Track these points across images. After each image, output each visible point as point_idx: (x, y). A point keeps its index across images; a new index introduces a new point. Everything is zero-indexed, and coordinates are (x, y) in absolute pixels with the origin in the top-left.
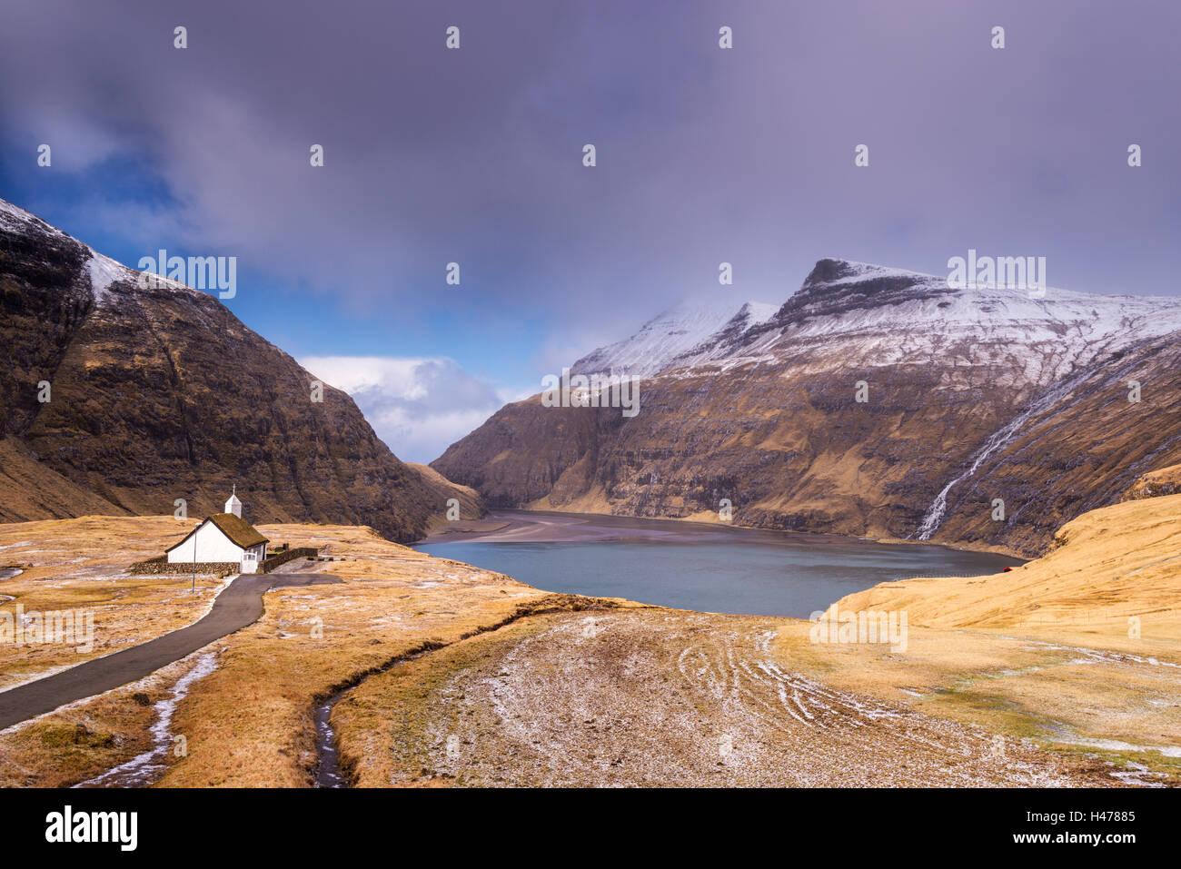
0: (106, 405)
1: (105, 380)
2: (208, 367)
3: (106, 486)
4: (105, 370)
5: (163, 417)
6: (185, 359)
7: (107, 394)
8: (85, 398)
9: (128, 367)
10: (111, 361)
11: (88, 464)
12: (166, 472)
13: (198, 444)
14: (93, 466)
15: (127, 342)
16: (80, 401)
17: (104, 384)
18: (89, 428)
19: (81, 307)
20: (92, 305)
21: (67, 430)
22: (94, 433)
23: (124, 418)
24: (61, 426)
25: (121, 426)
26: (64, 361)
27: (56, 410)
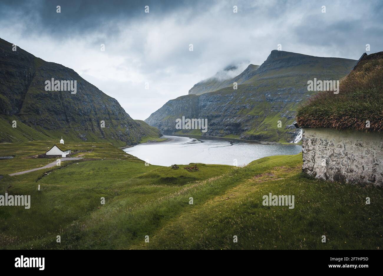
0: (41, 105)
3: (42, 129)
4: (40, 94)
5: (58, 108)
7: (41, 102)
8: (34, 103)
9: (47, 93)
10: (42, 92)
11: (37, 123)
12: (60, 125)
13: (69, 116)
16: (33, 104)
17: (40, 99)
18: (36, 112)
19: (32, 75)
20: (35, 74)
21: (30, 113)
22: (38, 114)
23: (46, 109)
24: (28, 112)
25: (46, 111)
26: (28, 92)
27: (26, 107)
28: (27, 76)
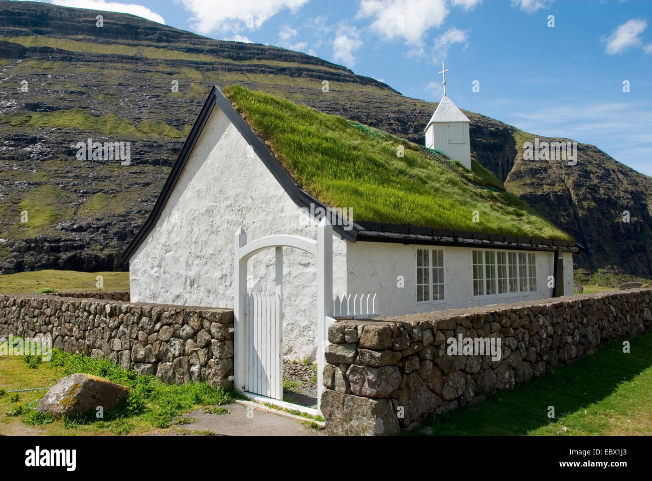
2: (594, 189)
4: (526, 196)
6: (577, 185)
9: (539, 193)
10: (529, 190)
15: (539, 178)
20: (516, 158)
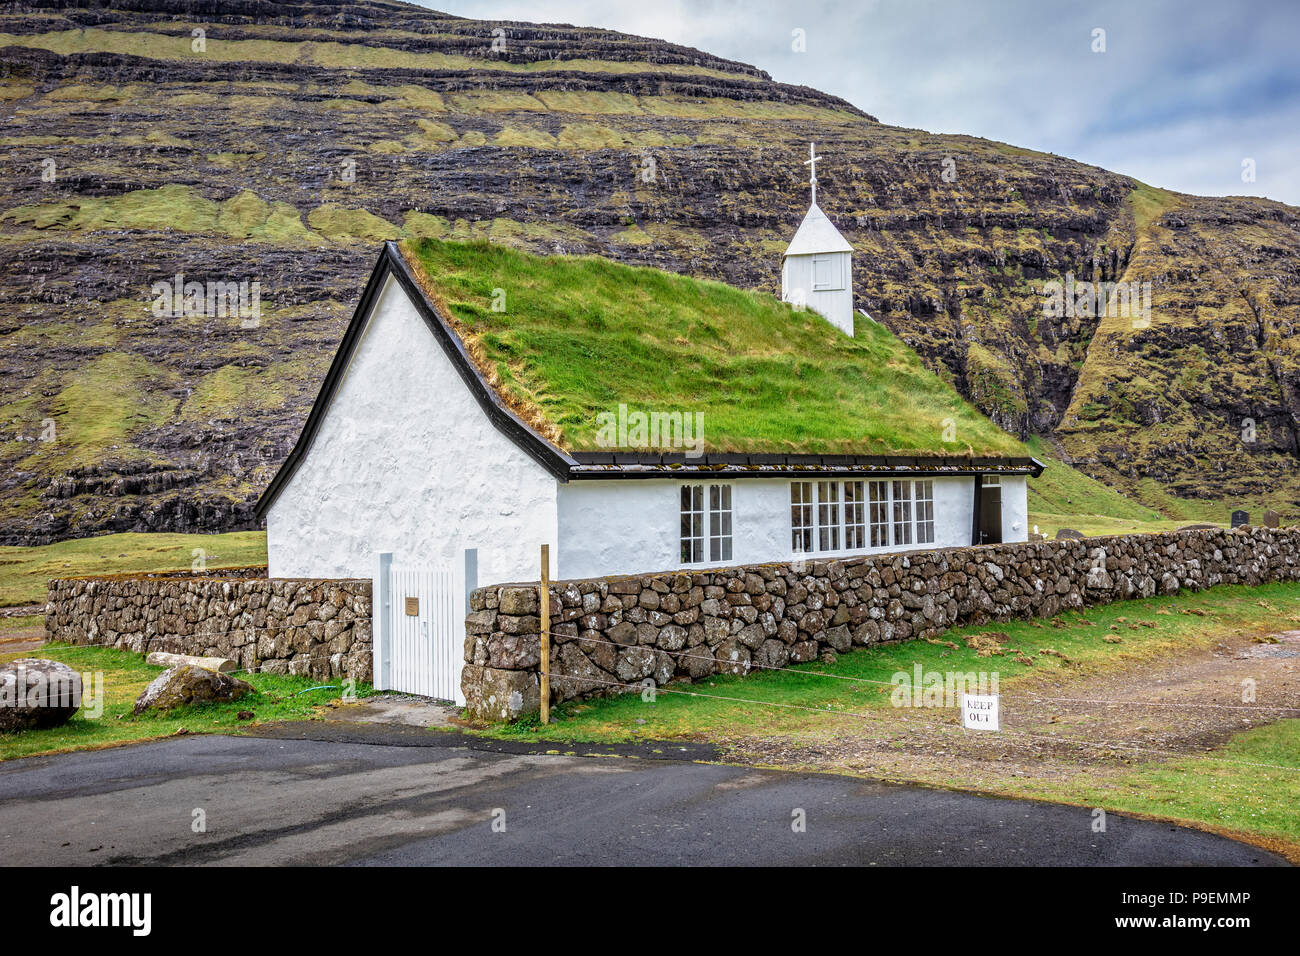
0: (1161, 382)
1: (1155, 347)
3: (1168, 498)
4: (1155, 333)
5: (1248, 392)
6: (1279, 302)
7: (1161, 367)
8: (1128, 375)
9: (1190, 324)
10: (1164, 319)
11: (1139, 467)
12: (1259, 475)
14: (1147, 470)
15: (1187, 291)
16: (1121, 379)
17: (1155, 354)
18: (1138, 418)
19: (1121, 255)
20: (1134, 249)
21: (1107, 422)
22: (1145, 424)
23: (1188, 399)
24: (1099, 417)
25: (1184, 410)
26: (1098, 330)
27: (1091, 395)
28: (1096, 261)
